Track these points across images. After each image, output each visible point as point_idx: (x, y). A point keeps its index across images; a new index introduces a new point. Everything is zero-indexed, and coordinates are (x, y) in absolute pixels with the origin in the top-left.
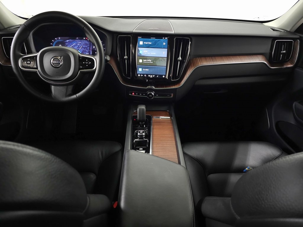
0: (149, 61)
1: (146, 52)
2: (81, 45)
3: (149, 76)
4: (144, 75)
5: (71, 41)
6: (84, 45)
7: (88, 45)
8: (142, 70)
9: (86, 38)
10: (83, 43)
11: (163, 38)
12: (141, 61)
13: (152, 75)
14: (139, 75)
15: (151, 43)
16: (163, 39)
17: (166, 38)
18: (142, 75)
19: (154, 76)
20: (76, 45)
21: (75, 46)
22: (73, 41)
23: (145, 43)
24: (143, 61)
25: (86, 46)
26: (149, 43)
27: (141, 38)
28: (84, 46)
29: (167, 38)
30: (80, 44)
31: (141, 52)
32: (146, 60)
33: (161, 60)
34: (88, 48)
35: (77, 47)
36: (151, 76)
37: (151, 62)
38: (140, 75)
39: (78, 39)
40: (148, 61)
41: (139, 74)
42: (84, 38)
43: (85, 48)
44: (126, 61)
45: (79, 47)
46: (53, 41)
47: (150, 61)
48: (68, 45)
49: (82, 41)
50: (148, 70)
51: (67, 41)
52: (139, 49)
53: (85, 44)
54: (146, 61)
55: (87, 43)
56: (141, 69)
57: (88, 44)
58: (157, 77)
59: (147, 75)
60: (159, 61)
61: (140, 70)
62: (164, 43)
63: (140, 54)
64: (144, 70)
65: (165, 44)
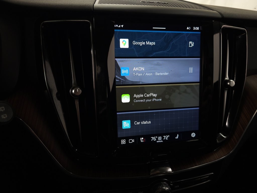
0: (152, 97)
1: (139, 72)
3: (154, 138)
4: (137, 138)
8: (132, 124)
11: (188, 28)
12: (126, 99)
13: (162, 135)
14: (123, 142)
15: (154, 43)
16: (188, 30)
17: (194, 28)
18: (133, 141)
19: (166, 137)
23: (135, 43)
24: (132, 98)
26: (148, 43)
27: (121, 28)
29: (198, 28)
31: (124, 72)
32: (142, 96)
33: (185, 92)
36: (160, 138)
37: (157, 98)
38: (127, 141)
40: (148, 96)
41: (123, 138)
44: (77, 103)
47: (155, 95)
50: (150, 122)
52: (119, 63)
54: (141, 98)
56: (129, 121)
58: (177, 138)
59: (147, 137)
60: (180, 93)
61: (126, 124)
62: (190, 42)
63: (124, 77)
64: (138, 123)
65: (193, 45)
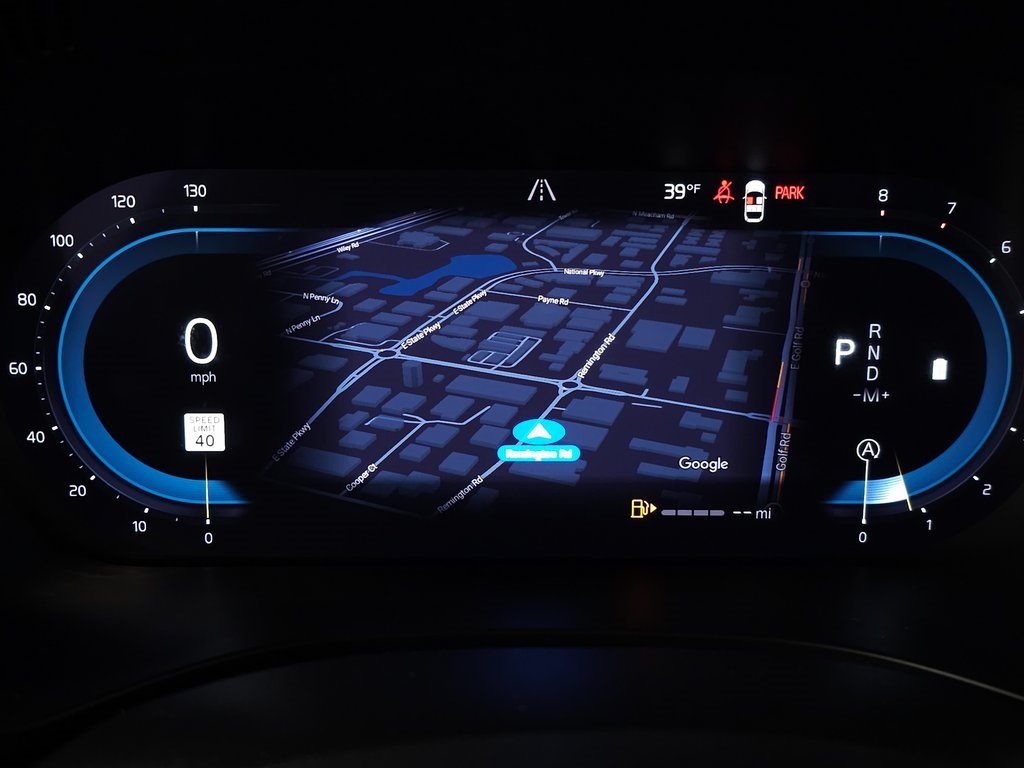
2: (604, 312)
5: (422, 240)
6: (652, 311)
7: (742, 317)
9: (710, 188)
10: (633, 280)
20: (514, 320)
21: (484, 327)
22: (459, 247)
25: (699, 338)
28: (655, 337)
30: (588, 292)
34: (733, 367)
35: (525, 344)
39: (543, 211)
42: (676, 191)
43: (660, 368)
45: (551, 344)
46: (61, 240)
48: (349, 316)
49: (637, 240)
51: (348, 242)
53: (676, 298)
55: (725, 274)
57: (732, 297)
